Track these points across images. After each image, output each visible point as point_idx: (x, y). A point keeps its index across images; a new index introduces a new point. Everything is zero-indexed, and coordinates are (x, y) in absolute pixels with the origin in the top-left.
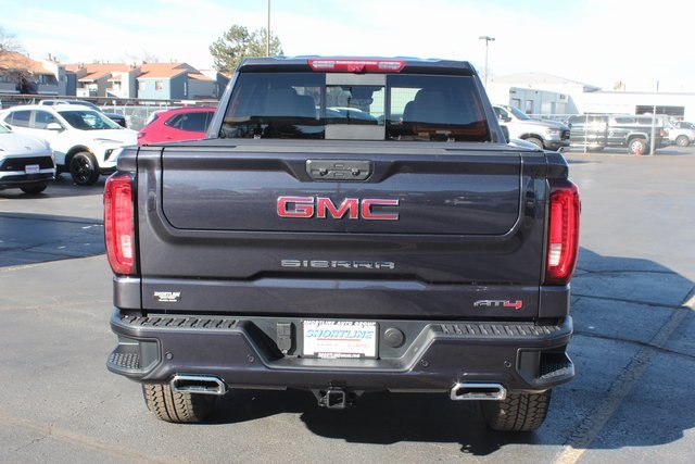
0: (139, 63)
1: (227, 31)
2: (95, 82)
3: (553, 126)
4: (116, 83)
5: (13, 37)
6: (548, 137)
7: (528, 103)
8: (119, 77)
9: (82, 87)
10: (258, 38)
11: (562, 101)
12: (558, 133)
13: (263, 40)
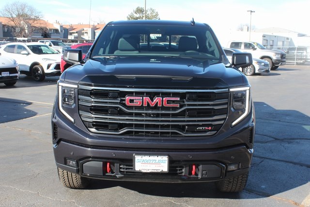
0: (96, 24)
1: (135, 9)
2: (77, 32)
3: (278, 52)
4: (86, 33)
5: (40, 13)
6: (274, 58)
7: (271, 42)
8: (87, 30)
9: (71, 35)
10: (149, 12)
11: (288, 40)
12: (279, 56)
13: (151, 13)
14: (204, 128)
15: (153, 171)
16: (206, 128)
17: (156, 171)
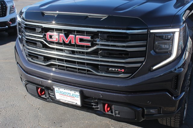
14: (116, 70)
15: (69, 102)
16: (119, 70)
17: (71, 103)
